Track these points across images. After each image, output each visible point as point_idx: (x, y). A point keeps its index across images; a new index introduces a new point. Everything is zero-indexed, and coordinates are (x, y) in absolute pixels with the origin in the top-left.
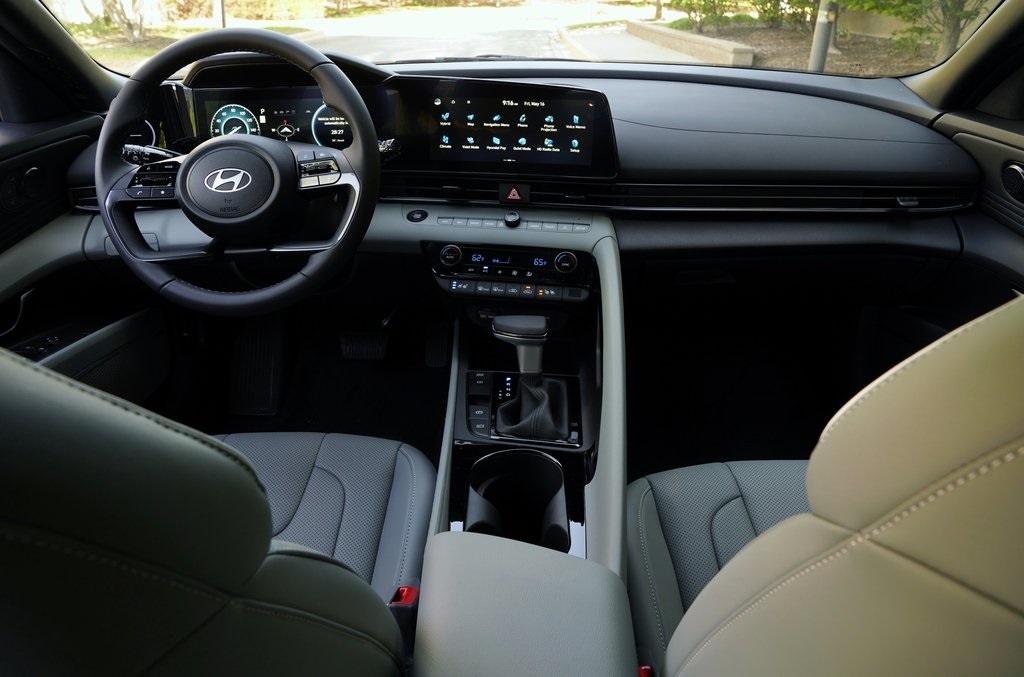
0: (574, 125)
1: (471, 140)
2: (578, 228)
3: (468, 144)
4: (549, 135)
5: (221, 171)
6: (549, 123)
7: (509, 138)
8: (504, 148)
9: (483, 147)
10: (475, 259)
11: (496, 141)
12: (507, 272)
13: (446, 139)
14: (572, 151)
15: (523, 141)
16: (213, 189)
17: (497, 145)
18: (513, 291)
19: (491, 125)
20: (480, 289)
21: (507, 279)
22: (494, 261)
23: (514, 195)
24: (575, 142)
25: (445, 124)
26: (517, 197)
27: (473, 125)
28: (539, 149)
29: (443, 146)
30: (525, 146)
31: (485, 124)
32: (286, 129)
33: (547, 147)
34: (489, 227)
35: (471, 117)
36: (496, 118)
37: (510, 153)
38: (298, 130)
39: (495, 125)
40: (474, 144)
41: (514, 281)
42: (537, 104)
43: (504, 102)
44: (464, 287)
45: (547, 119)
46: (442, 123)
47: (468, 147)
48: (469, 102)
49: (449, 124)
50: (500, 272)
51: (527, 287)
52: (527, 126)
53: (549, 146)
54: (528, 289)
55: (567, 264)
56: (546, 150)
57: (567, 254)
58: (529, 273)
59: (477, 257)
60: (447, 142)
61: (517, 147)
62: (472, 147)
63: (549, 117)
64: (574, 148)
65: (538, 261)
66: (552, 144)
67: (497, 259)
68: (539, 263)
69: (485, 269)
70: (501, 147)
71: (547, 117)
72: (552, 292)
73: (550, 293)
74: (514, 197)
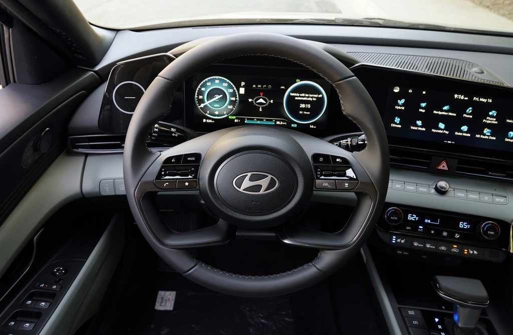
1: (419, 123)
2: (498, 199)
3: (417, 126)
4: (489, 126)
5: (249, 174)
6: (492, 117)
7: (453, 124)
8: (447, 132)
9: (428, 130)
10: (410, 217)
11: (442, 126)
12: (439, 233)
13: (397, 120)
14: (507, 140)
15: (465, 128)
16: (241, 190)
17: (442, 129)
18: (443, 248)
19: (440, 113)
20: (416, 244)
21: (437, 238)
22: (426, 221)
23: (443, 166)
24: (511, 134)
25: (400, 108)
26: (446, 168)
27: (424, 111)
28: (478, 136)
29: (394, 125)
30: (466, 132)
31: (435, 112)
32: (261, 101)
33: (485, 135)
34: (423, 193)
35: (423, 105)
36: (446, 108)
37: (451, 136)
38: (272, 101)
39: (444, 113)
40: (421, 127)
41: (444, 241)
42: (485, 100)
43: (456, 96)
44: (403, 241)
45: (491, 113)
46: (396, 107)
47: (416, 128)
48: (424, 93)
49: (403, 108)
50: (433, 232)
51: (454, 246)
52: (471, 117)
53: (487, 134)
54: (455, 248)
55: (492, 233)
56: (484, 137)
57: (492, 223)
58: (457, 235)
59: (412, 216)
60: (398, 122)
61: (458, 132)
62: (420, 129)
63: (493, 112)
64: (508, 138)
65: (463, 224)
66: (490, 133)
67: (428, 220)
68: (464, 226)
69: (420, 229)
70: (445, 131)
71: (491, 111)
72: (475, 252)
73: (473, 253)
74: (443, 168)
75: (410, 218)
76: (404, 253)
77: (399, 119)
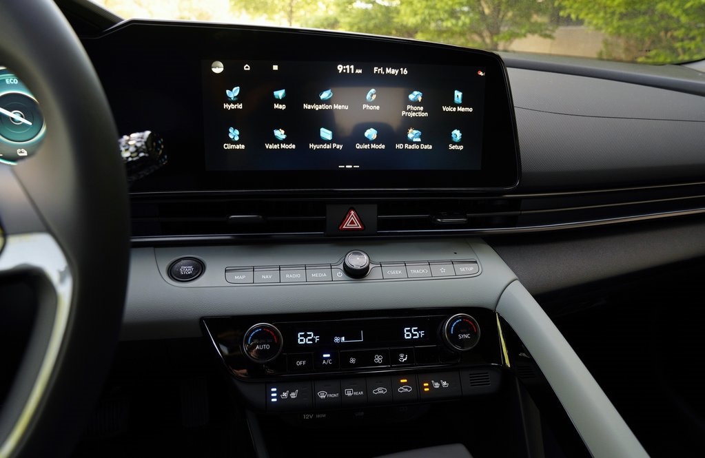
0: (456, 105)
1: (280, 134)
2: (463, 269)
3: (276, 141)
4: (415, 123)
6: (416, 103)
8: (339, 147)
9: (302, 146)
11: (326, 134)
12: (367, 359)
13: (234, 134)
14: (452, 147)
15: (371, 134)
17: (328, 142)
18: (380, 391)
19: (317, 107)
20: (322, 395)
21: (365, 372)
22: (337, 340)
23: (352, 222)
24: (457, 134)
25: (232, 106)
26: (358, 225)
27: (283, 107)
28: (399, 146)
29: (230, 147)
30: (376, 142)
31: (306, 106)
33: (411, 143)
34: (319, 281)
35: (280, 94)
36: (325, 95)
37: (350, 154)
39: (324, 107)
40: (285, 141)
41: (380, 378)
42: (394, 72)
43: (340, 68)
44: (293, 395)
45: (411, 97)
46: (226, 106)
47: (276, 146)
48: (275, 68)
49: (240, 106)
50: (353, 361)
51: (402, 381)
52: (378, 108)
53: (415, 140)
54: (404, 384)
55: (467, 336)
56: (410, 147)
57: (462, 317)
58: (402, 356)
59: (306, 336)
60: (237, 139)
61: (361, 144)
62: (283, 146)
63: (416, 93)
64: (454, 143)
65: (410, 331)
66: (421, 137)
67: (341, 336)
68: (413, 335)
69: (326, 359)
70: (334, 145)
71: (411, 93)
72: (445, 383)
73: (441, 385)
74: (352, 226)
75: (302, 340)
76: (318, 416)
77: (237, 132)
